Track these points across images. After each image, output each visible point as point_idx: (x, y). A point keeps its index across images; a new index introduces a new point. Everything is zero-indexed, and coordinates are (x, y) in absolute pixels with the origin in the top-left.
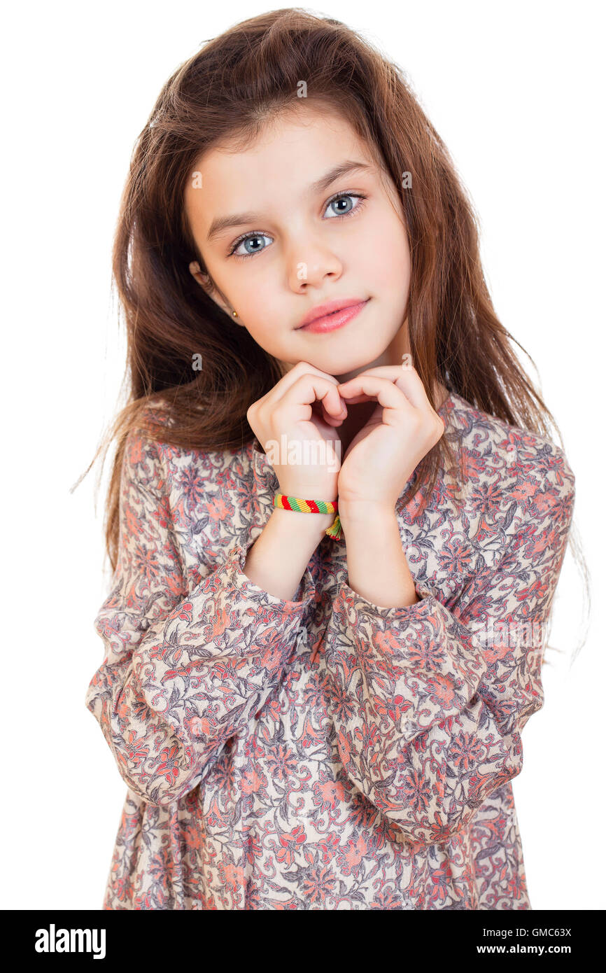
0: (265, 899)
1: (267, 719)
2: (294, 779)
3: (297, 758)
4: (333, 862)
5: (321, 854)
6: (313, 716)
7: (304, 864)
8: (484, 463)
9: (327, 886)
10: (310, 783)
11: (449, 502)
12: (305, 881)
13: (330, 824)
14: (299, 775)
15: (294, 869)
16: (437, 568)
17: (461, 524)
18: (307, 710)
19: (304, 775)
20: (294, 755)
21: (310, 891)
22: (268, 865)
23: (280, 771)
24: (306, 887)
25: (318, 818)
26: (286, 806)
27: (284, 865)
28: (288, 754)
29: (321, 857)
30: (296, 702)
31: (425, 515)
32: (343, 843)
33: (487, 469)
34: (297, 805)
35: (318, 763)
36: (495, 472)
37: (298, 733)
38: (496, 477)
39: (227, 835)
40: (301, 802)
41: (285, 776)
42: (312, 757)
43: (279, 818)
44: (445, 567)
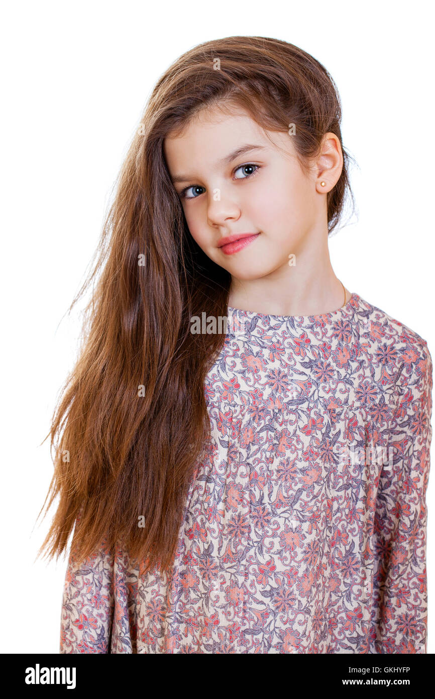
0: (250, 608)
1: (255, 488)
2: (268, 529)
3: (271, 515)
4: (294, 587)
5: (286, 579)
6: (283, 488)
7: (275, 586)
8: (384, 330)
9: (290, 602)
10: (279, 532)
11: (364, 355)
12: (275, 597)
13: (291, 561)
14: (272, 526)
15: (268, 588)
16: (355, 399)
17: (369, 371)
18: (279, 484)
19: (275, 526)
20: (269, 513)
21: (278, 604)
22: (252, 585)
23: (259, 524)
24: (276, 601)
25: (283, 555)
26: (261, 546)
27: (261, 586)
28: (266, 513)
29: (286, 582)
30: (272, 478)
31: (349, 363)
32: (300, 574)
33: (386, 335)
34: (269, 546)
35: (284, 519)
36: (391, 337)
37: (273, 498)
38: (391, 341)
39: (236, 567)
40: (272, 543)
41: (263, 527)
42: (281, 515)
43: (258, 554)
44: (359, 399)
